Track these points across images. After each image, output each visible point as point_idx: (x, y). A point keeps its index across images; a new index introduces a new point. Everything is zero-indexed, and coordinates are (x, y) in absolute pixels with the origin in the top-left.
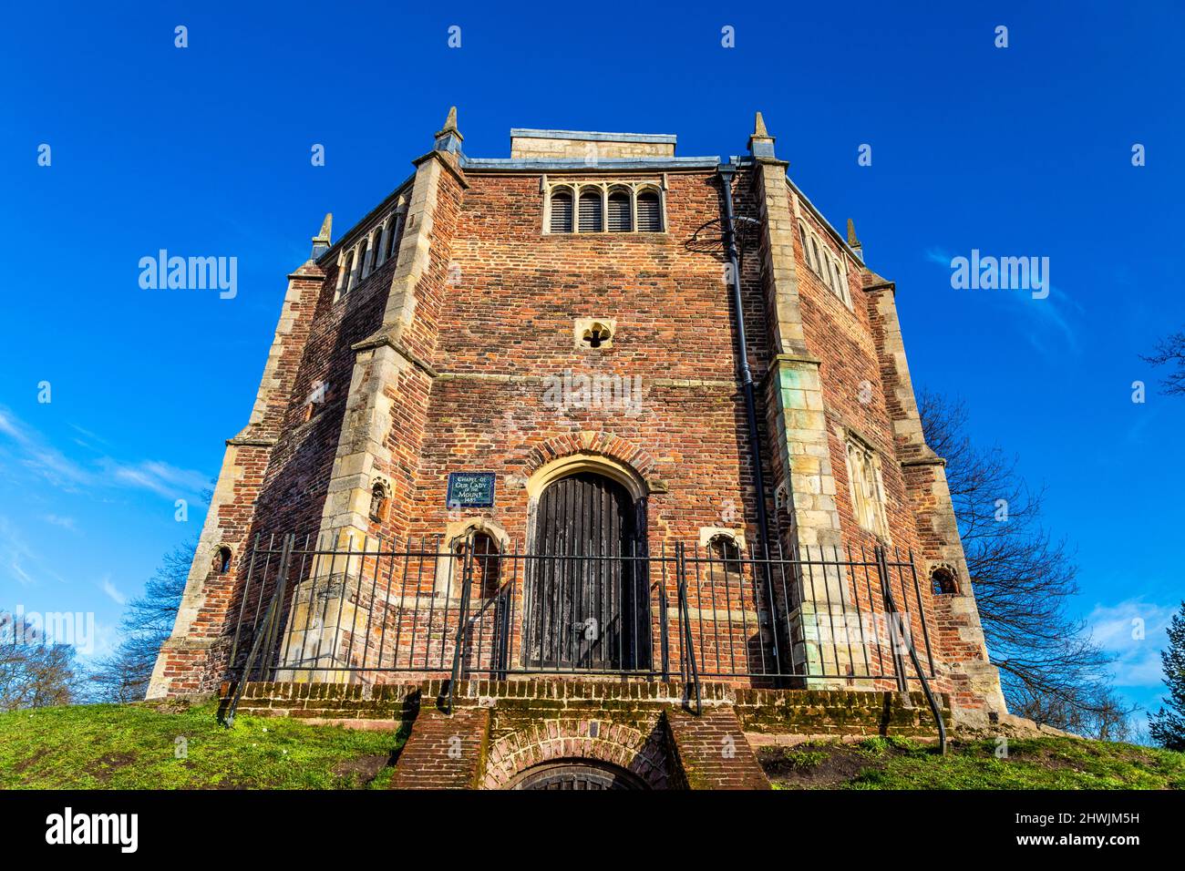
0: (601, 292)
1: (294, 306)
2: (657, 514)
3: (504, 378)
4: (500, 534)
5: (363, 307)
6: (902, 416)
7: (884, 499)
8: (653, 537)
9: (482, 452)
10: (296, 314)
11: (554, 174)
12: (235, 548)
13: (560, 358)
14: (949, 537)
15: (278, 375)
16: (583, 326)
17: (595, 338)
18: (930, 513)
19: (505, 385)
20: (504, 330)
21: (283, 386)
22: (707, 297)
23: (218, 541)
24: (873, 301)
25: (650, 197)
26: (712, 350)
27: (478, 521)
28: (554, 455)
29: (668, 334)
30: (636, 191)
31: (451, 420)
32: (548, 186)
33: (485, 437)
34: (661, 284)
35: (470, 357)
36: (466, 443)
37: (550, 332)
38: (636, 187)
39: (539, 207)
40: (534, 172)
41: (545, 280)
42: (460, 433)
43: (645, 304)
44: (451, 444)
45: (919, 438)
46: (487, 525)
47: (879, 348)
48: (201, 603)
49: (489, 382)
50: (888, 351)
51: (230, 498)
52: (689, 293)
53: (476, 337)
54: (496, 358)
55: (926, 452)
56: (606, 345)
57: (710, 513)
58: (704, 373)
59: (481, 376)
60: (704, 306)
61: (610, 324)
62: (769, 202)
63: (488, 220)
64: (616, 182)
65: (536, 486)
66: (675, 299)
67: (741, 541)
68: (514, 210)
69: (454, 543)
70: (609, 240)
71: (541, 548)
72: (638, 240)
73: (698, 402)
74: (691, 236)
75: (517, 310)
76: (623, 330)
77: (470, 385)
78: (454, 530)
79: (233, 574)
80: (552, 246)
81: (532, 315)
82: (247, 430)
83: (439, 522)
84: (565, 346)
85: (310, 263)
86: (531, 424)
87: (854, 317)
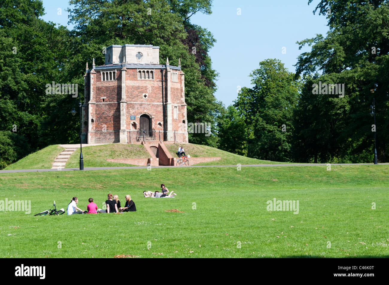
0: (146, 89)
2: (153, 120)
3: (135, 102)
4: (137, 123)
6: (183, 97)
8: (152, 123)
9: (133, 113)
10: (93, 80)
11: (139, 69)
12: (94, 119)
13: (141, 99)
14: (185, 116)
15: (93, 91)
16: (144, 94)
17: (145, 96)
18: (184, 113)
19: (135, 104)
20: (134, 95)
21: (94, 93)
22: (159, 90)
23: (92, 119)
24: (181, 77)
25: (152, 72)
26: (159, 99)
27: (134, 121)
28: (142, 113)
29: (154, 96)
31: (130, 109)
32: (138, 70)
33: (134, 111)
34: (154, 88)
35: (130, 99)
36: (132, 111)
37: (140, 96)
38: (150, 71)
39: (137, 74)
40: (136, 69)
41: (138, 87)
42: (131, 110)
43: (152, 91)
44: (130, 112)
45: (184, 101)
46: (135, 122)
47: (181, 85)
48: (92, 126)
49: (133, 103)
50: (182, 86)
51: (91, 112)
52: (157, 90)
53: (131, 96)
54: (134, 100)
55: (185, 103)
56: (147, 97)
57: (158, 120)
58: (158, 102)
59: (132, 102)
60: (158, 92)
61: (147, 94)
62: (168, 78)
63: (130, 77)
64: (147, 70)
65: (139, 117)
66: (155, 91)
67: (162, 123)
68: (134, 75)
69: (132, 124)
70: (146, 81)
71: (140, 124)
72: (150, 81)
73: (158, 106)
74: (157, 80)
75: (136, 92)
76: (149, 95)
77: (131, 104)
78: (132, 122)
79: (95, 123)
80: (139, 82)
81: (137, 93)
82: (90, 101)
83: (130, 122)
84: (142, 98)
85: (93, 70)
86: (139, 109)
87: (178, 83)
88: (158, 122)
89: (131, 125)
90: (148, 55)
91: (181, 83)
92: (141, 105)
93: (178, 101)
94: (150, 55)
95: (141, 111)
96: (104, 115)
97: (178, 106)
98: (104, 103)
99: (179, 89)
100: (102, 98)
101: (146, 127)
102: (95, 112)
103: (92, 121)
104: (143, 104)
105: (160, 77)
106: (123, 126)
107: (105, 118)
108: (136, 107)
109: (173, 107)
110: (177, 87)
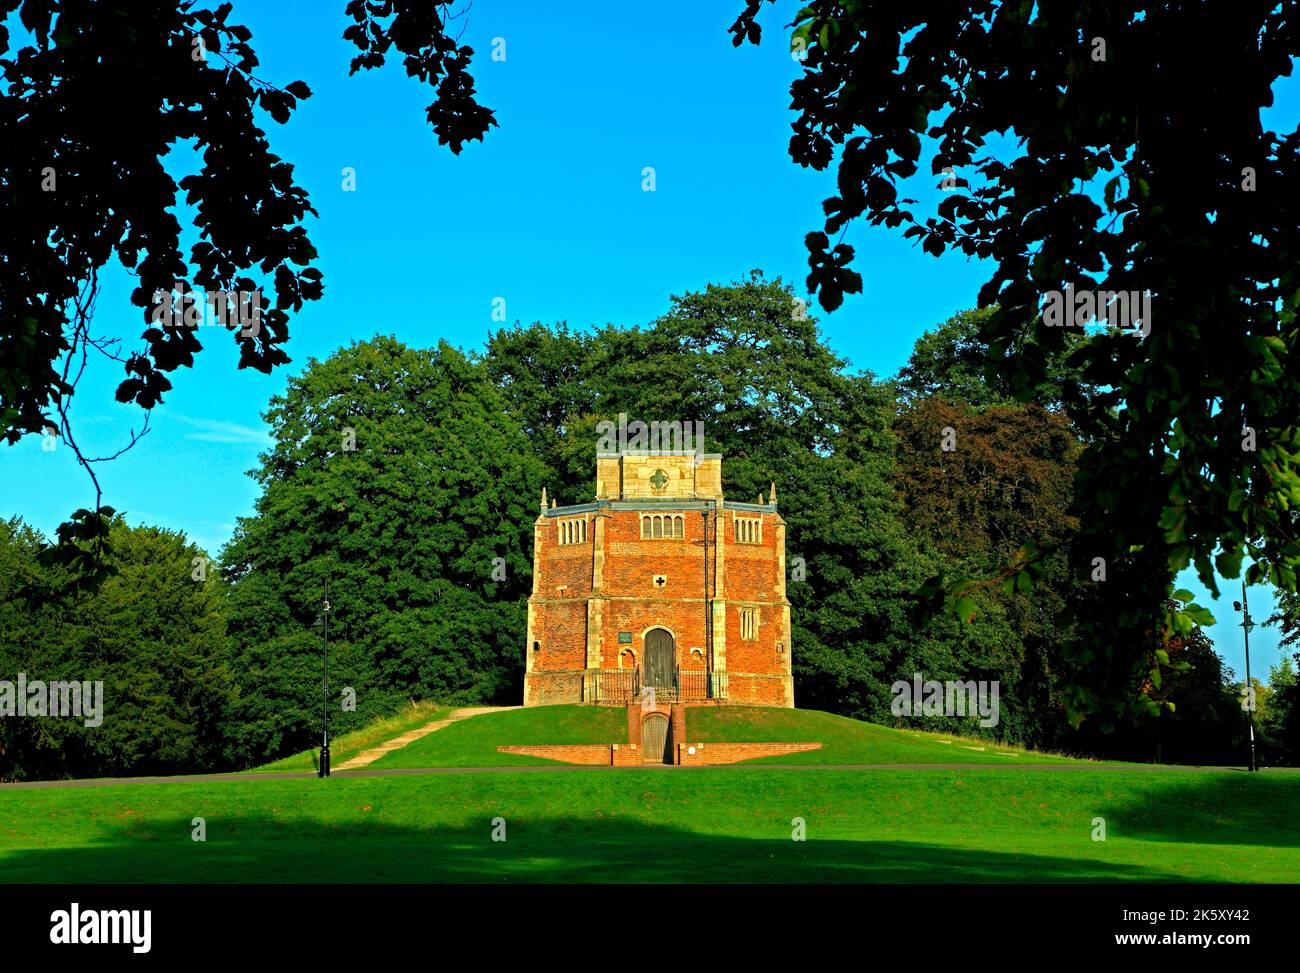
0: (662, 564)
1: (540, 539)
2: (678, 643)
3: (631, 598)
4: (635, 652)
5: (577, 559)
6: (778, 584)
7: (759, 623)
8: (677, 651)
9: (627, 625)
10: (541, 543)
12: (540, 642)
13: (649, 591)
14: (784, 633)
15: (539, 572)
16: (656, 578)
17: (660, 581)
18: (781, 623)
19: (633, 602)
20: (631, 580)
21: (543, 577)
22: (697, 566)
23: (534, 640)
25: (679, 519)
26: (698, 588)
27: (628, 647)
28: (648, 625)
29: (684, 581)
30: (673, 518)
31: (616, 615)
32: (641, 516)
33: (627, 621)
34: (681, 559)
35: (621, 591)
36: (622, 622)
37: (645, 581)
38: (673, 516)
39: (639, 527)
40: (636, 511)
41: (642, 559)
42: (620, 619)
43: (677, 569)
44: (618, 623)
45: (783, 593)
46: (632, 648)
47: (773, 552)
48: (533, 661)
49: (627, 600)
50: (776, 554)
51: (534, 624)
52: (692, 565)
53: (620, 583)
54: (629, 591)
55: (784, 599)
56: (664, 584)
57: (693, 644)
58: (695, 596)
59: (625, 598)
60: (696, 570)
61: (664, 577)
62: (717, 534)
63: (621, 533)
64: (666, 514)
65: (643, 636)
66: (687, 566)
67: (701, 652)
68: (630, 528)
69: (622, 654)
70: (664, 542)
71: (646, 653)
72: (674, 542)
73: (692, 607)
74: (693, 540)
75: (634, 572)
76: (669, 579)
77: (621, 602)
78: (622, 650)
79: (541, 651)
80: (645, 544)
81: (639, 574)
82: (533, 595)
83: (617, 647)
84: (650, 586)
85: (541, 517)
86: (641, 615)
87: (762, 546)
88: (692, 650)
89: (620, 658)
90: (682, 476)
91: (775, 547)
92: (648, 604)
93: (764, 595)
94: (687, 475)
95: (646, 620)
96: (561, 633)
97: (761, 606)
98: (562, 601)
99: (766, 562)
100: (559, 588)
101: (662, 663)
102: (542, 625)
103: (536, 647)
104: (653, 602)
105: (701, 532)
106: (593, 660)
107: (563, 638)
108: (634, 609)
109: (740, 610)
110: (757, 558)
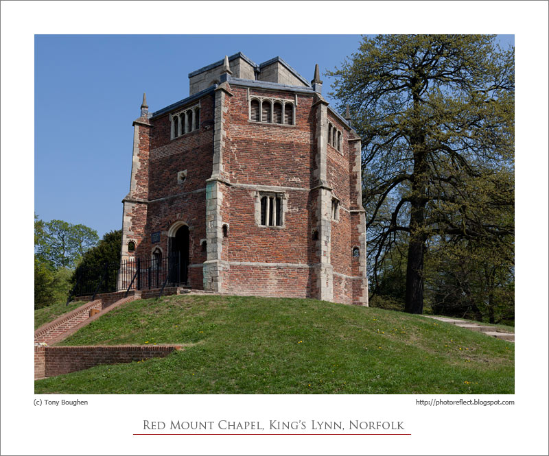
0: (184, 161)
2: (191, 237)
3: (162, 199)
4: (161, 250)
6: (316, 167)
8: (190, 244)
9: (157, 225)
11: (172, 113)
13: (174, 189)
16: (180, 174)
17: (183, 177)
19: (162, 202)
20: (163, 182)
24: (315, 111)
25: (198, 111)
27: (157, 246)
32: (172, 117)
34: (198, 152)
37: (172, 179)
38: (193, 109)
39: (170, 128)
40: (168, 114)
41: (171, 159)
42: (153, 220)
43: (194, 162)
44: (151, 224)
46: (159, 247)
49: (159, 202)
52: (205, 154)
53: (157, 185)
54: (161, 192)
56: (185, 180)
59: (158, 200)
61: (185, 172)
63: (158, 138)
64: (188, 109)
66: (201, 157)
68: (164, 132)
69: (154, 253)
70: (187, 137)
72: (193, 135)
75: (166, 173)
76: (188, 174)
77: (154, 203)
78: (153, 249)
80: (174, 144)
81: (168, 174)
83: (150, 248)
84: (176, 184)
86: (167, 214)
87: (294, 128)
89: (153, 257)
92: (171, 202)
97: (290, 192)
104: (175, 199)
108: (163, 209)
109: (253, 194)
110: (288, 140)
